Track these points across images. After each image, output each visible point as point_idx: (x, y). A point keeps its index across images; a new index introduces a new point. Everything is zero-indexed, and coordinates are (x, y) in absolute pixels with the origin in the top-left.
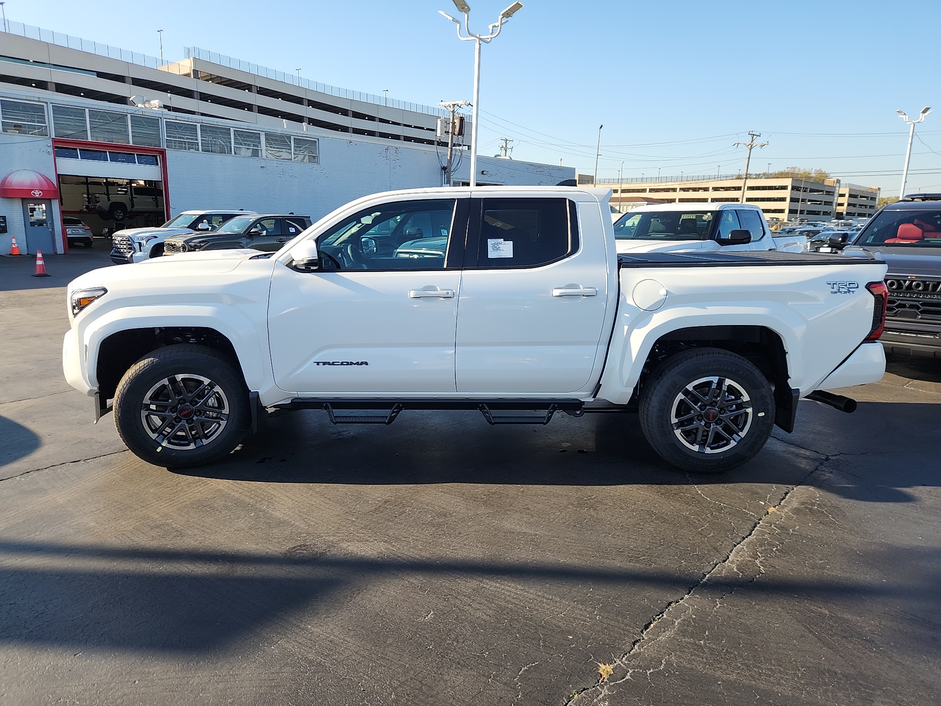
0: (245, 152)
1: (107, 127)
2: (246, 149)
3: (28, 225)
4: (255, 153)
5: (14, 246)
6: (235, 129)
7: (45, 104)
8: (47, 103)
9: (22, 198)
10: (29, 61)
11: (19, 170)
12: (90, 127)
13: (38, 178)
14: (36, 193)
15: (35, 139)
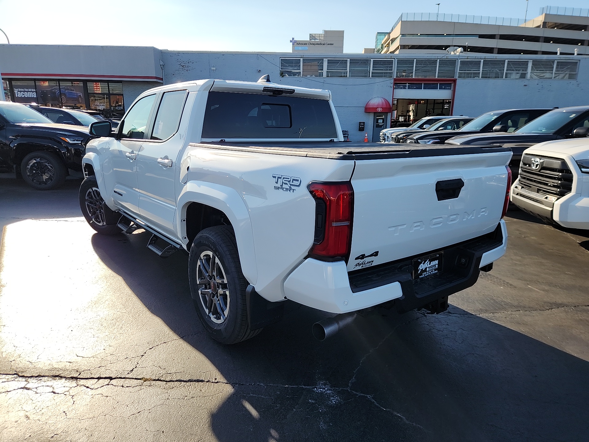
0: (515, 75)
1: (425, 69)
2: (516, 74)
3: (375, 126)
4: (523, 76)
5: (366, 138)
6: (509, 60)
7: (394, 60)
8: (395, 59)
9: (374, 112)
10: (444, 35)
11: (375, 97)
12: (415, 70)
13: (382, 101)
14: (379, 109)
15: (385, 80)
